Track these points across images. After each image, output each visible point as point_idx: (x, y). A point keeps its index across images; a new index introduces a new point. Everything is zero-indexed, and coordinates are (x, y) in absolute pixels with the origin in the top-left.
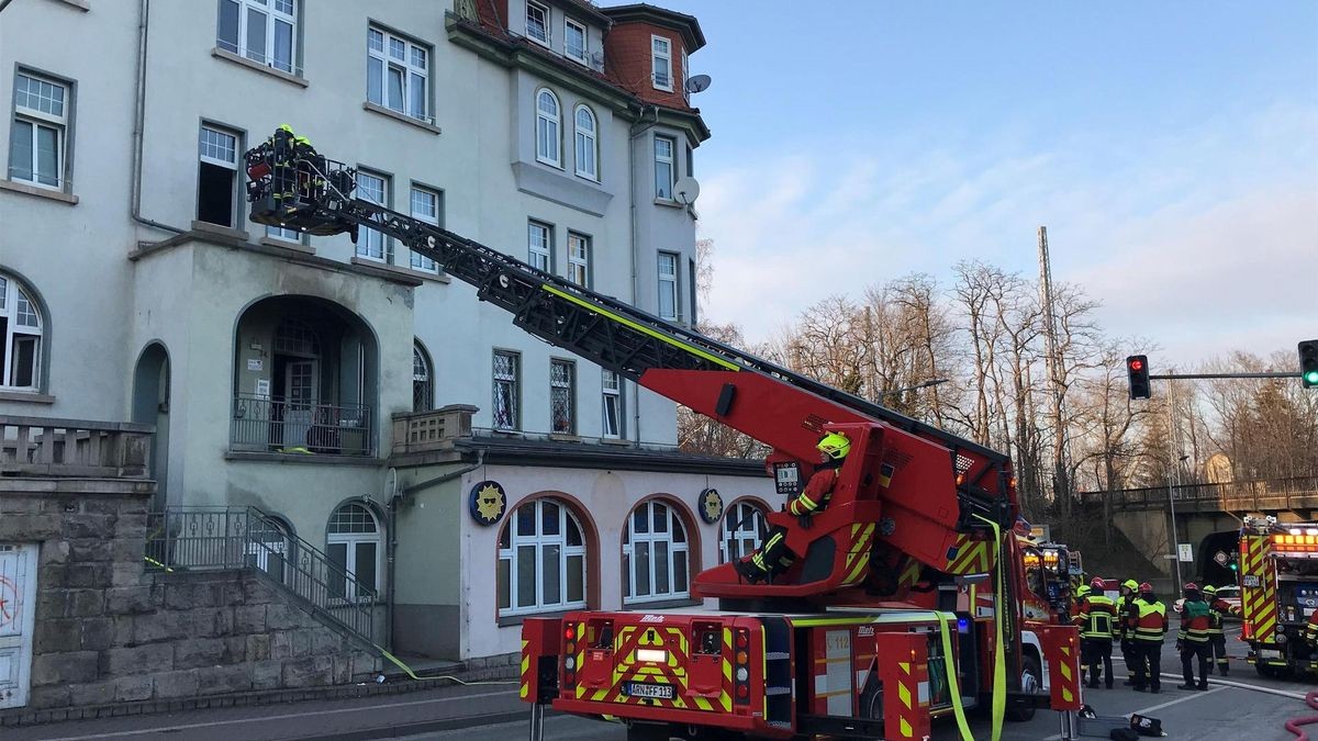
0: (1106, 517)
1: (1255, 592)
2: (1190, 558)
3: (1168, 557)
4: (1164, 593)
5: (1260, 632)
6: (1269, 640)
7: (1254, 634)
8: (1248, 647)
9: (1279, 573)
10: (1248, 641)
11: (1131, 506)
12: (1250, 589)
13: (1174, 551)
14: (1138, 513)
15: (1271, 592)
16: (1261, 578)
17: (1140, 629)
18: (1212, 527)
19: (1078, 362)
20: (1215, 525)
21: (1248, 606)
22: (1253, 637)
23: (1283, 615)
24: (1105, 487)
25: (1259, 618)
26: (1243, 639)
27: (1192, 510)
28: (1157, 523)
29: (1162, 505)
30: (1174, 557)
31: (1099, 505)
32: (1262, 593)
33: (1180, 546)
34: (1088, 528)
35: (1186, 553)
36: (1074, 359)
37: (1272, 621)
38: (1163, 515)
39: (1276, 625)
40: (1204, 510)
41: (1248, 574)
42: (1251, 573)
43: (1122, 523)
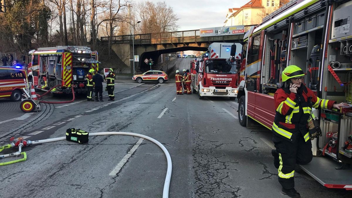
0: (109, 45)
2: (138, 60)
3: (130, 60)
4: (128, 73)
11: (118, 42)
13: (132, 58)
14: (120, 44)
18: (145, 50)
20: (146, 49)
24: (109, 35)
27: (139, 44)
28: (127, 48)
29: (129, 42)
30: (133, 60)
31: (107, 41)
33: (135, 56)
34: (102, 49)
35: (137, 59)
38: (129, 45)
40: (143, 43)
43: (114, 48)
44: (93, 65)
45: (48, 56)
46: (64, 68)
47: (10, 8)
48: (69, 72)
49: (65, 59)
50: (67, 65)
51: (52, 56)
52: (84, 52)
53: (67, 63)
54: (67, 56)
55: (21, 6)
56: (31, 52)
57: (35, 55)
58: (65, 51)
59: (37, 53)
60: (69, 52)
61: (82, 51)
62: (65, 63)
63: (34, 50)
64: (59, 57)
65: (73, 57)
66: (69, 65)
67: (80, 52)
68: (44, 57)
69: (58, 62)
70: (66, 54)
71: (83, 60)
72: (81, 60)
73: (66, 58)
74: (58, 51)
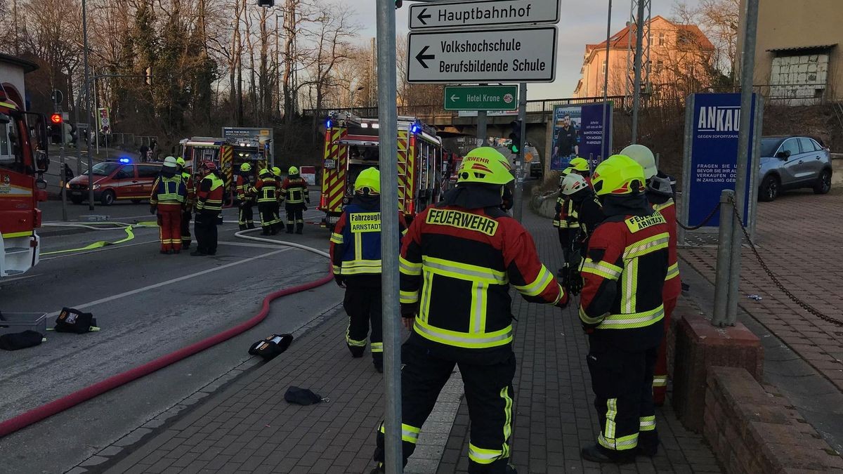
0: (314, 126)
1: (332, 172)
5: (332, 204)
6: (338, 210)
7: (328, 204)
8: (324, 215)
9: (350, 158)
10: (324, 210)
12: (329, 170)
15: (341, 174)
16: (336, 161)
17: (209, 201)
19: (303, 17)
21: (326, 184)
22: (326, 207)
23: (349, 190)
24: (315, 106)
25: (332, 193)
26: (320, 209)
31: (311, 118)
32: (336, 174)
34: (302, 132)
36: (301, 14)
37: (341, 196)
39: (343, 198)
41: (329, 158)
42: (330, 157)
44: (261, 163)
45: (204, 148)
46: (222, 166)
47: (153, 61)
48: (229, 170)
49: (223, 154)
50: (226, 161)
51: (208, 148)
52: (248, 145)
53: (225, 159)
54: (227, 149)
55: (169, 58)
56: (182, 142)
57: (187, 146)
58: (224, 143)
59: (190, 143)
60: (229, 145)
61: (246, 144)
62: (223, 159)
63: (187, 139)
64: (217, 151)
65: (233, 151)
66: (228, 162)
67: (243, 145)
68: (199, 149)
69: (216, 157)
70: (225, 148)
71: (247, 155)
72: (244, 156)
73: (225, 154)
74: (216, 143)
